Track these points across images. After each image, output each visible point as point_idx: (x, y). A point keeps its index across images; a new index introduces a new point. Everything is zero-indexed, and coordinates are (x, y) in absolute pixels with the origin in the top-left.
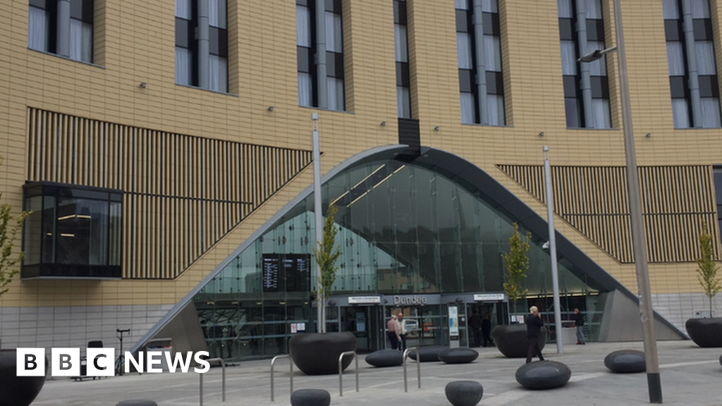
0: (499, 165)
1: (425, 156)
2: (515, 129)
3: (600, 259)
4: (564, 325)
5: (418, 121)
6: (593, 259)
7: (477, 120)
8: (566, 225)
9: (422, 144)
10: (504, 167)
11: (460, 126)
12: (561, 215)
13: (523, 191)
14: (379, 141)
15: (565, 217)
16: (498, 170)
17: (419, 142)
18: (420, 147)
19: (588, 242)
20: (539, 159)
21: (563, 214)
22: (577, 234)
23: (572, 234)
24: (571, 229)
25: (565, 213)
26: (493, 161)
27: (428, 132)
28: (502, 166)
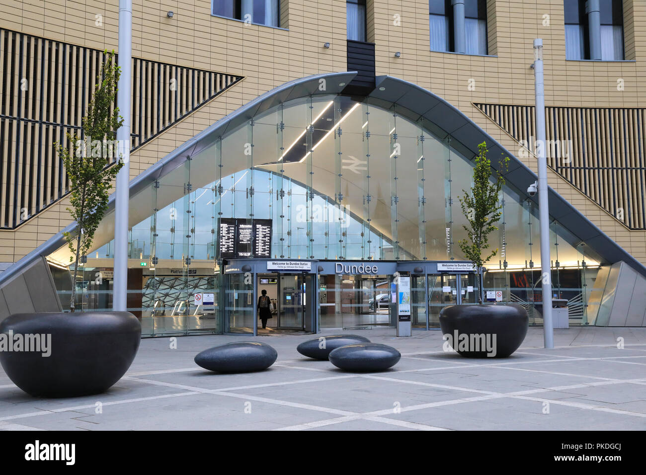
0: (477, 104)
1: (382, 89)
2: (500, 60)
3: (603, 223)
4: (556, 305)
5: (374, 45)
6: (595, 224)
7: (452, 47)
8: (560, 181)
9: (377, 74)
10: (484, 106)
11: (428, 53)
12: (555, 168)
13: (507, 138)
14: (321, 67)
15: (559, 170)
16: (475, 110)
17: (374, 72)
18: (375, 77)
19: (588, 202)
20: (529, 97)
21: (557, 167)
22: (574, 191)
23: (568, 191)
24: (568, 186)
25: (559, 166)
26: (470, 99)
27: (387, 59)
28: (481, 105)
